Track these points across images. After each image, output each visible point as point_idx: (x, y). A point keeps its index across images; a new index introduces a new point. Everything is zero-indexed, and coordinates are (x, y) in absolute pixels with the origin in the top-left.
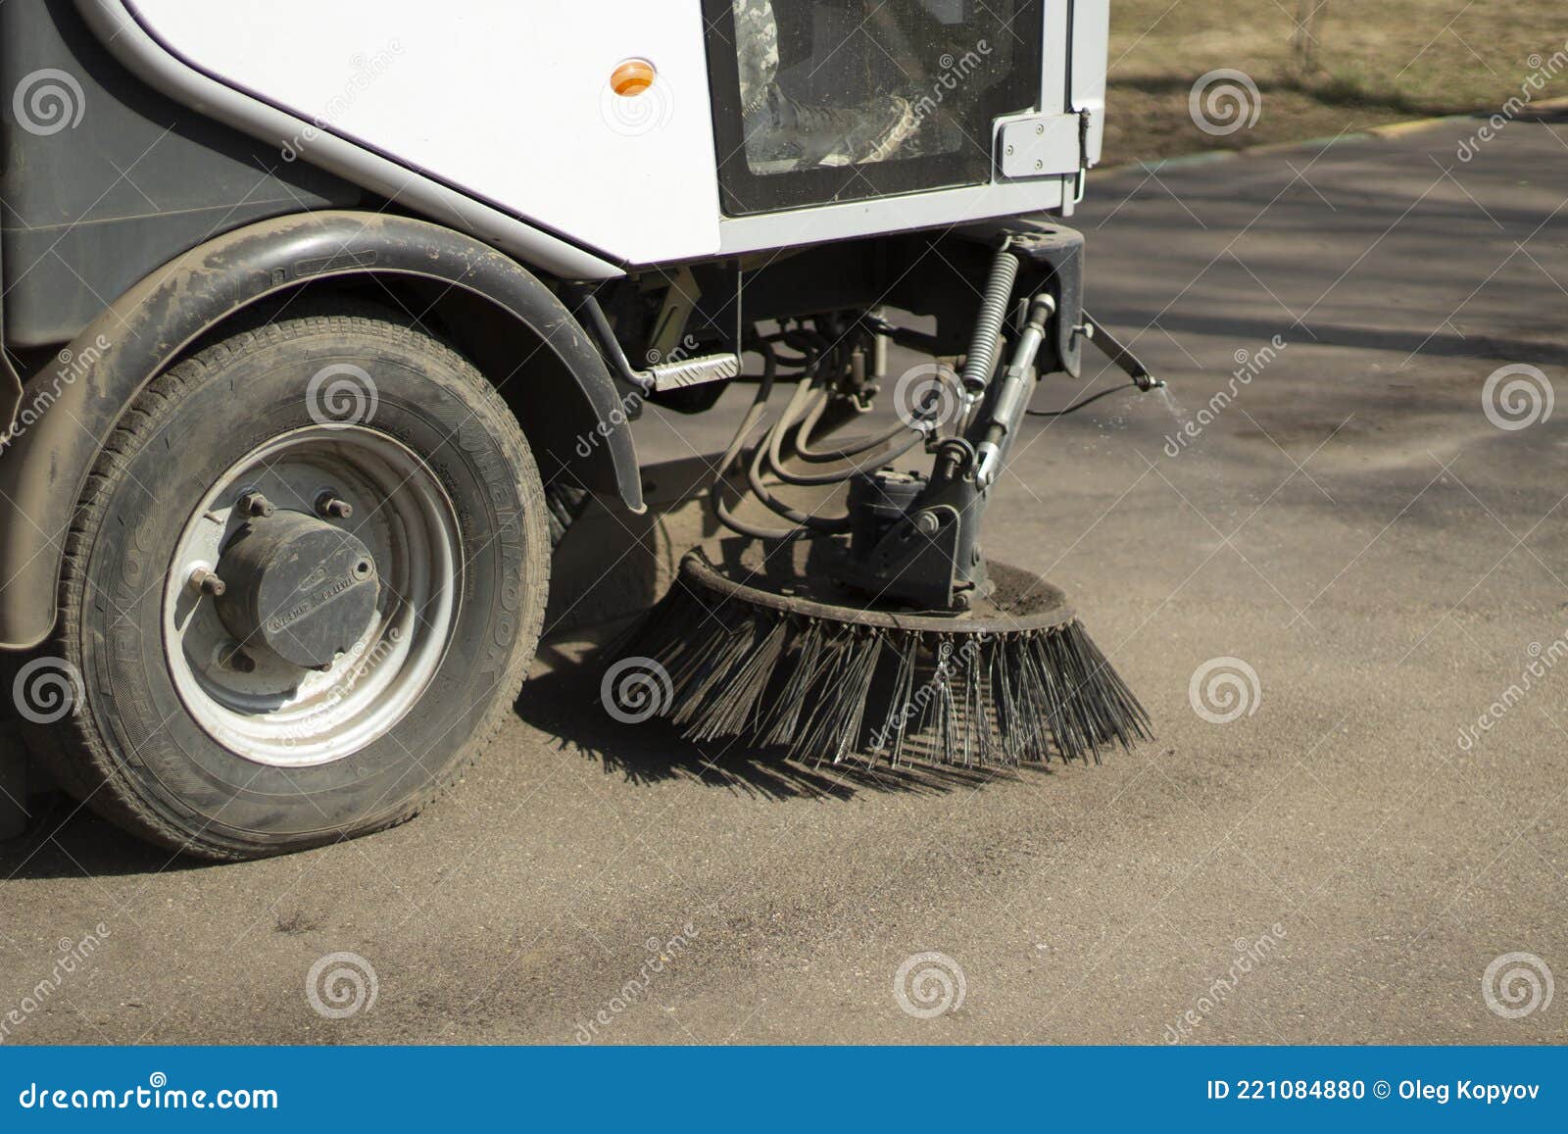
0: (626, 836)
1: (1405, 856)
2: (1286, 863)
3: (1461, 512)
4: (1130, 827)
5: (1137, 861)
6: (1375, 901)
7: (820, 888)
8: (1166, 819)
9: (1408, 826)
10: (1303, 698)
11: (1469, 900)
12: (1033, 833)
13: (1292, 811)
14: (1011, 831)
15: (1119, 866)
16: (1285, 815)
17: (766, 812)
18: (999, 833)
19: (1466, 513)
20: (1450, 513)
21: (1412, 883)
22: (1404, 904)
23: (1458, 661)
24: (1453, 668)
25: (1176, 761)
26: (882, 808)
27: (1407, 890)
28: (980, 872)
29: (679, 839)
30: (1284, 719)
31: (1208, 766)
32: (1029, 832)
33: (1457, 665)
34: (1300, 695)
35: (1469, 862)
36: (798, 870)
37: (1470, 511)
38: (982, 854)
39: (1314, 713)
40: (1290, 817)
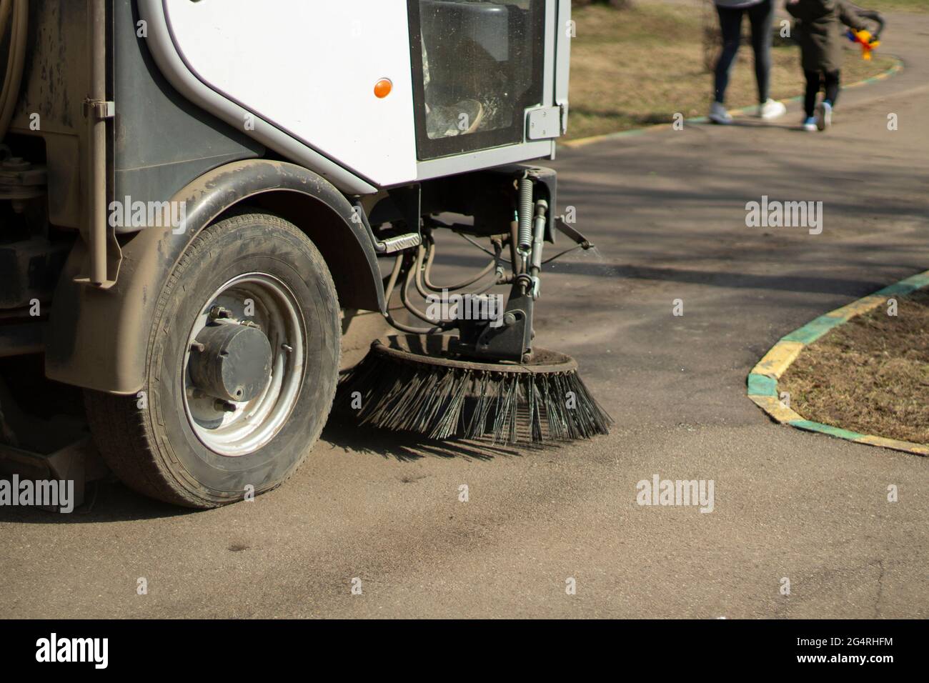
0: (128, 577)
1: (590, 575)
2: (520, 582)
3: (619, 370)
4: (428, 563)
5: (432, 583)
6: (572, 603)
7: (244, 605)
8: (449, 558)
9: (591, 558)
10: (529, 483)
11: (627, 601)
12: (371, 568)
13: (523, 550)
14: (357, 568)
15: (421, 586)
16: (518, 553)
17: (211, 560)
18: (350, 569)
19: (621, 370)
20: (612, 370)
21: (594, 591)
22: (590, 604)
23: (618, 459)
24: (616, 464)
25: (454, 523)
26: (281, 556)
27: (591, 596)
28: (339, 593)
29: (160, 578)
30: (517, 496)
31: (473, 525)
32: (368, 568)
33: (618, 461)
34: (527, 481)
35: (627, 579)
36: (231, 594)
37: (624, 369)
38: (340, 581)
39: (535, 492)
40: (521, 555)
